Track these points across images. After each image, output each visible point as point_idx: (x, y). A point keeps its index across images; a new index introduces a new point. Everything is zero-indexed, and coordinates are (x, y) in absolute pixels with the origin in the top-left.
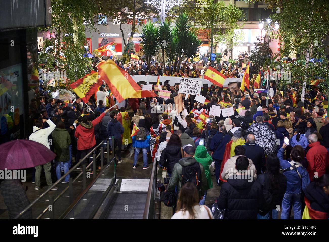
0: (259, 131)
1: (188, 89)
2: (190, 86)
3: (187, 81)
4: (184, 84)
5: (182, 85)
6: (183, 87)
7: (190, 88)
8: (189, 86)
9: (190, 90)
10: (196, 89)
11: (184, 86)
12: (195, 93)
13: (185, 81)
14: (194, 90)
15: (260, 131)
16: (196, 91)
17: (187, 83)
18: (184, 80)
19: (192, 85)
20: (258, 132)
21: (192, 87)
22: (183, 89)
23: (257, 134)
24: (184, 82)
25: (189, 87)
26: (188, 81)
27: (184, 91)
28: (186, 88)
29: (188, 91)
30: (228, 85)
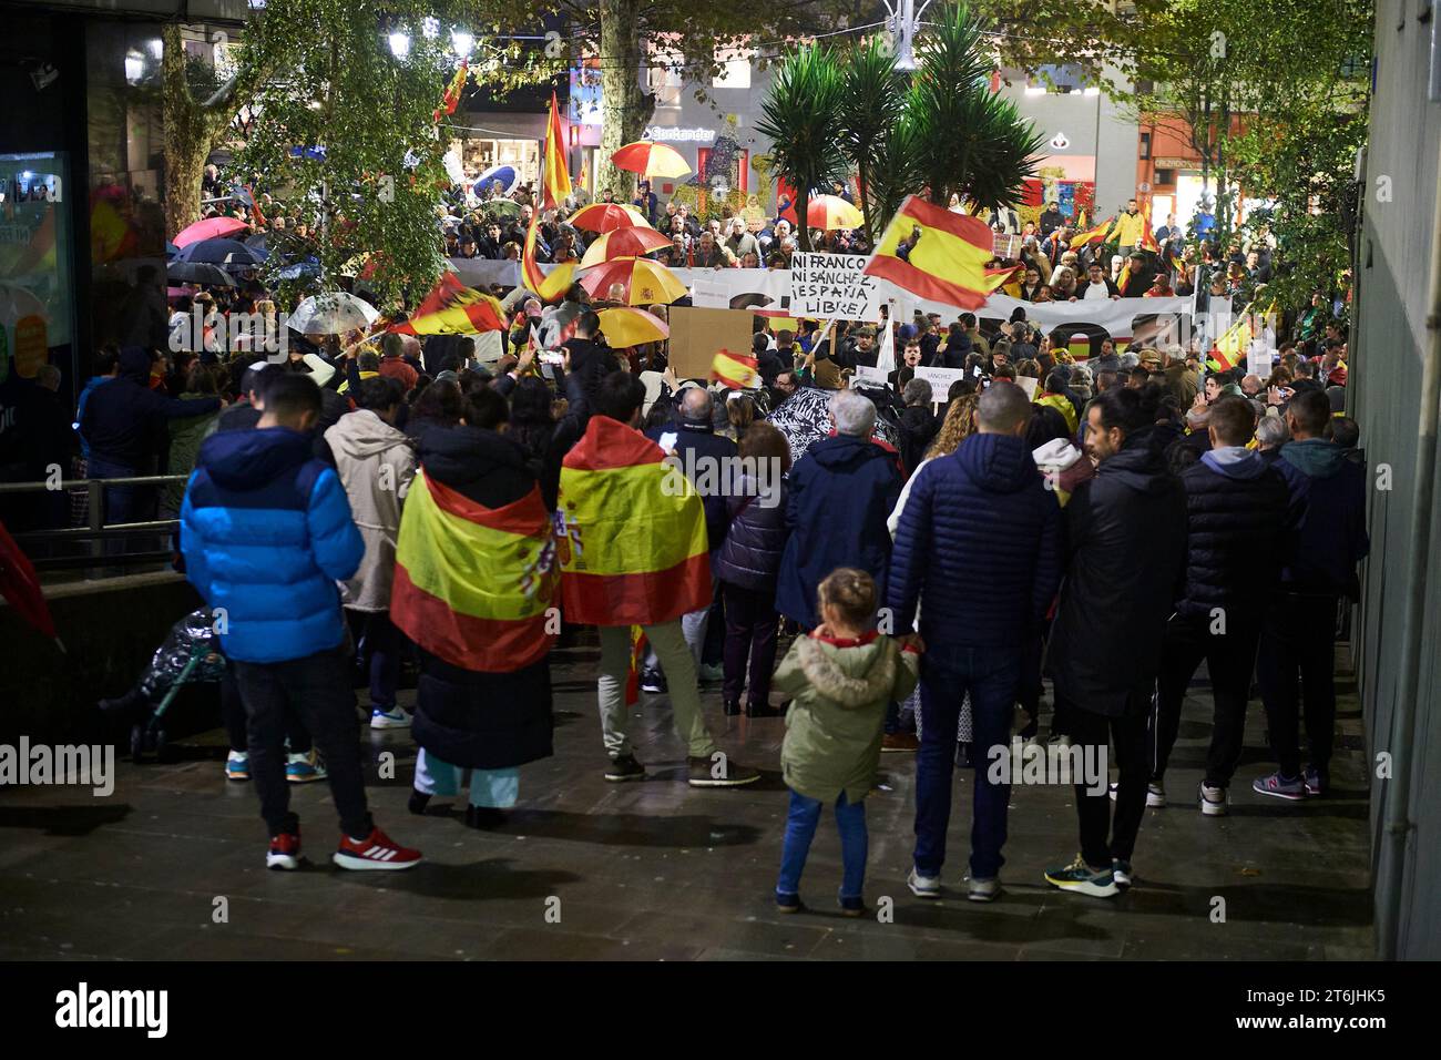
0: (813, 421)
1: (827, 296)
2: (836, 284)
3: (820, 262)
4: (809, 278)
5: (802, 283)
6: (808, 292)
7: (835, 291)
8: (829, 285)
9: (835, 299)
10: (862, 293)
11: (808, 284)
12: (859, 309)
13: (812, 262)
14: (854, 300)
15: (817, 420)
16: (861, 302)
17: (819, 270)
18: (809, 260)
19: (841, 278)
20: (808, 422)
21: (841, 288)
22: (807, 298)
23: (801, 431)
24: (809, 270)
25: (831, 287)
26: (825, 263)
27: (813, 306)
28: (819, 291)
29: (829, 307)
30: (1134, 327)
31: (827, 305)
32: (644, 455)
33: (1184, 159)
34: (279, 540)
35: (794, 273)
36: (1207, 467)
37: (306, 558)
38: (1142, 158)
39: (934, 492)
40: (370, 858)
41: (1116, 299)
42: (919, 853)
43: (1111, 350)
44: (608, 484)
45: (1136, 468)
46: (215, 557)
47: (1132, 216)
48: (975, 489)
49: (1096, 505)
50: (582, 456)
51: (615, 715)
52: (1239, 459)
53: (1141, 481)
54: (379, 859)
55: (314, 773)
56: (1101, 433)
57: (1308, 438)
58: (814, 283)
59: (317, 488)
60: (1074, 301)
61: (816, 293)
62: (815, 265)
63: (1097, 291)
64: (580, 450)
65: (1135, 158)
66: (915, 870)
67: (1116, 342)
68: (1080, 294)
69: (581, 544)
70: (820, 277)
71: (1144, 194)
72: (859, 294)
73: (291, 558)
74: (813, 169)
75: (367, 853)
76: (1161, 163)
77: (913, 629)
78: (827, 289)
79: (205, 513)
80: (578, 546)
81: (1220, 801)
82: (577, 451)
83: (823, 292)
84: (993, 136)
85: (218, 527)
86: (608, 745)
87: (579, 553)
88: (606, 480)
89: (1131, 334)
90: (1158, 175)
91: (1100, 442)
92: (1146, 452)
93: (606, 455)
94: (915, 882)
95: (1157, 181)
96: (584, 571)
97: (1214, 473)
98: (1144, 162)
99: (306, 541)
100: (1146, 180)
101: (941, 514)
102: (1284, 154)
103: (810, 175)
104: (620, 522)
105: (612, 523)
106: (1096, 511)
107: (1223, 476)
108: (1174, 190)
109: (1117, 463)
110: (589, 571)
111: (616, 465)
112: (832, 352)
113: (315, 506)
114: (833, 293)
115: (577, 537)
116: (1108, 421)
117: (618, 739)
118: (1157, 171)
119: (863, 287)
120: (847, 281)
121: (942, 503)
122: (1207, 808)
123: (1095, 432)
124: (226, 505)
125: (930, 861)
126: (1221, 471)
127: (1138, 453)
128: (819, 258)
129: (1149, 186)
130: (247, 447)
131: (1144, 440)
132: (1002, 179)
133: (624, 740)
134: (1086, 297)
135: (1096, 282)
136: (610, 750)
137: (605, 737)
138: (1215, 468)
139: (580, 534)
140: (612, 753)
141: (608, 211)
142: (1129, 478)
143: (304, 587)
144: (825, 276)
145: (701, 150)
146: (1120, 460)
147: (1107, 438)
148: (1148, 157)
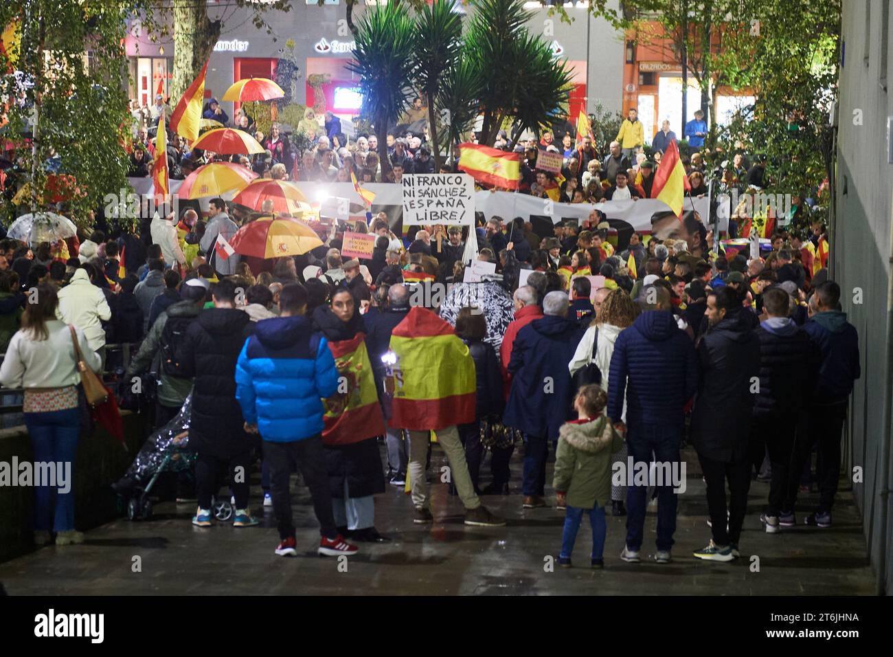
1: (433, 207)
2: (439, 198)
3: (425, 181)
4: (417, 194)
5: (412, 198)
6: (417, 205)
7: (439, 203)
8: (434, 198)
9: (439, 209)
10: (460, 203)
11: (416, 199)
12: (458, 216)
13: (419, 182)
14: (454, 209)
16: (460, 209)
17: (424, 188)
18: (416, 180)
19: (443, 193)
21: (443, 200)
22: (417, 210)
24: (417, 187)
25: (435, 200)
26: (429, 182)
27: (422, 216)
28: (426, 204)
29: (436, 215)
30: (652, 222)
31: (433, 214)
32: (443, 329)
33: (664, 62)
34: (300, 375)
35: (405, 191)
36: (764, 330)
37: (312, 384)
38: (627, 62)
39: (626, 346)
40: (338, 549)
41: (635, 200)
42: (629, 538)
43: (638, 241)
44: (422, 346)
45: (732, 329)
46: (261, 385)
47: (632, 123)
48: (646, 341)
49: (711, 349)
50: (406, 329)
51: (420, 484)
52: (783, 325)
53: (734, 335)
54: (342, 550)
55: (249, 521)
56: (714, 310)
57: (828, 310)
58: (422, 198)
59: (320, 347)
60: (603, 202)
61: (423, 205)
62: (421, 184)
63: (622, 194)
64: (404, 326)
65: (621, 62)
66: (626, 549)
67: (641, 235)
68: (609, 196)
69: (403, 381)
70: (426, 192)
71: (630, 94)
72: (458, 204)
73: (306, 384)
74: (393, 99)
75: (337, 547)
76: (644, 67)
77: (621, 421)
78: (432, 202)
79: (255, 362)
80: (400, 383)
81: (776, 525)
82: (403, 325)
83: (428, 205)
84: (535, 71)
85: (266, 369)
86: (415, 502)
87: (401, 386)
88: (419, 344)
89: (650, 228)
90: (641, 77)
91: (713, 315)
92: (737, 321)
93: (421, 329)
94: (627, 555)
95: (641, 83)
96: (403, 397)
97: (769, 333)
98: (630, 66)
99: (313, 376)
100: (631, 82)
101: (631, 357)
102: (774, 96)
103: (390, 104)
104: (427, 369)
105: (422, 369)
106: (711, 352)
107: (773, 334)
108: (657, 90)
109: (722, 326)
110: (406, 397)
111: (426, 335)
112: (439, 250)
113: (320, 355)
114: (437, 204)
115: (399, 377)
116: (718, 305)
117: (421, 498)
118: (641, 73)
119: (462, 198)
120: (448, 194)
121: (632, 350)
122: (769, 529)
123: (711, 309)
124: (271, 357)
125: (634, 544)
126: (773, 332)
127: (733, 321)
128: (424, 178)
129: (634, 88)
130: (286, 326)
131: (737, 314)
132: (542, 104)
133: (425, 499)
134: (613, 198)
135: (621, 187)
136: (416, 505)
137: (413, 497)
138: (769, 330)
139: (402, 375)
140: (418, 507)
141: (224, 136)
142: (728, 334)
143: (309, 400)
144: (430, 192)
145: (236, 60)
146: (723, 325)
147: (718, 313)
148: (633, 62)
